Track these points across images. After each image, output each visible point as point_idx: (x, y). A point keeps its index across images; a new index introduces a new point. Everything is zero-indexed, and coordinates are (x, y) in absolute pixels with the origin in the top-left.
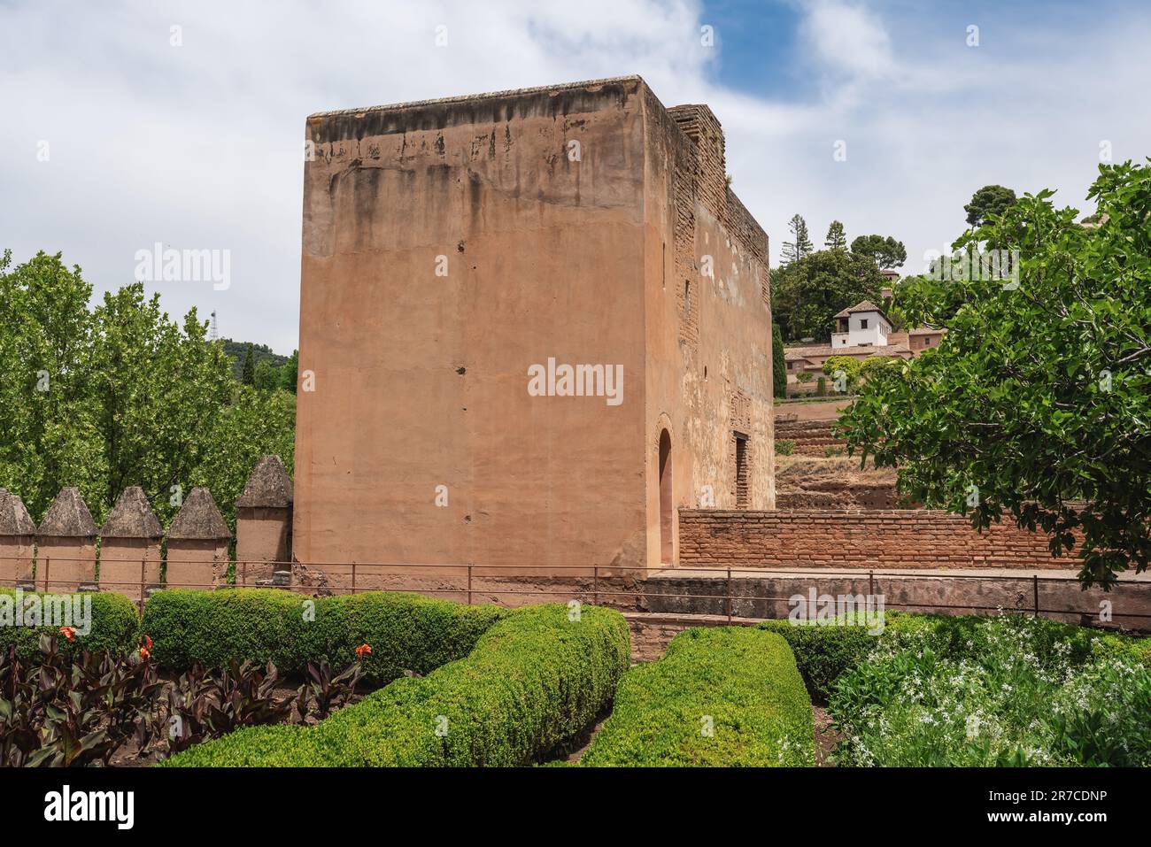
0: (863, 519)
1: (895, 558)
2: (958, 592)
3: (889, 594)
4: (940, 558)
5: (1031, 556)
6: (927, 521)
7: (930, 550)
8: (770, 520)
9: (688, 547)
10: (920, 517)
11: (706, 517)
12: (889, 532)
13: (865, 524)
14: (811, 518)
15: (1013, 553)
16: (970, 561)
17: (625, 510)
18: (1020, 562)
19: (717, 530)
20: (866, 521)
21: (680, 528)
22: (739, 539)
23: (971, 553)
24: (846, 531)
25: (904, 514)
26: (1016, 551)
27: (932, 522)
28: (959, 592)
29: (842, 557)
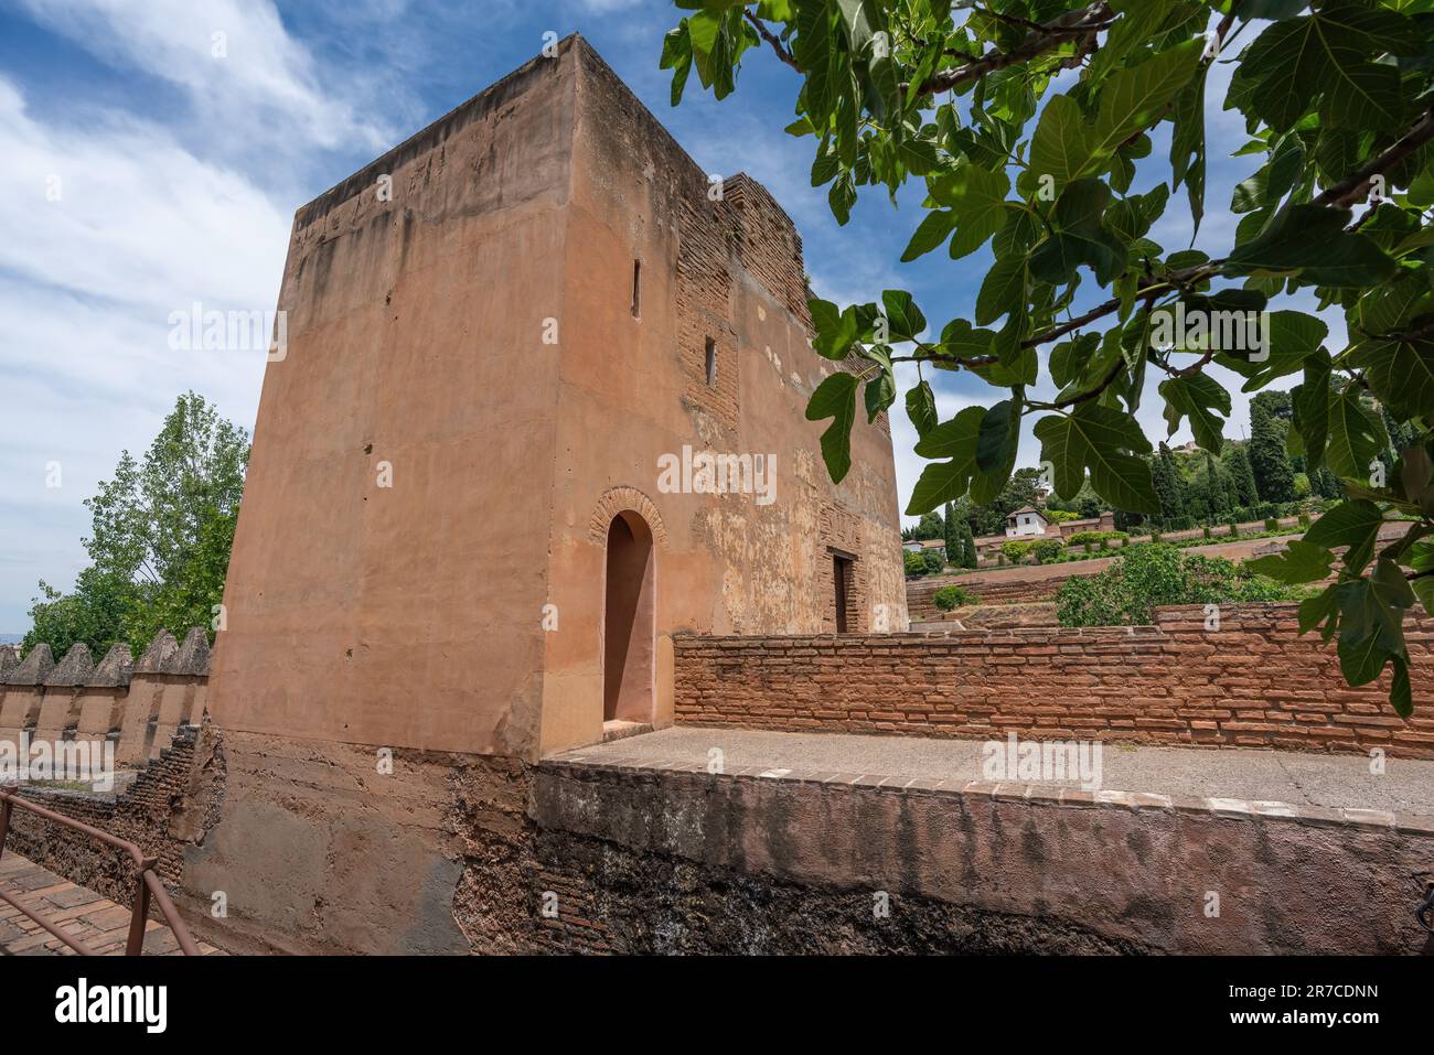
0: (956, 646)
1: (1021, 719)
2: (1188, 849)
3: (993, 835)
4: (1115, 723)
5: (1336, 723)
6: (1079, 649)
7: (1093, 705)
8: (802, 652)
9: (687, 696)
10: (1063, 640)
11: (710, 648)
12: (1005, 670)
13: (960, 655)
14: (867, 647)
15: (1287, 716)
16: (1184, 730)
17: (519, 636)
18: (1310, 736)
19: (726, 668)
20: (960, 650)
21: (677, 665)
22: (757, 683)
23: (1182, 712)
24: (927, 669)
25: (1032, 635)
26: (1294, 711)
27: (1089, 649)
28: (1196, 848)
29: (923, 717)
